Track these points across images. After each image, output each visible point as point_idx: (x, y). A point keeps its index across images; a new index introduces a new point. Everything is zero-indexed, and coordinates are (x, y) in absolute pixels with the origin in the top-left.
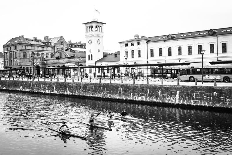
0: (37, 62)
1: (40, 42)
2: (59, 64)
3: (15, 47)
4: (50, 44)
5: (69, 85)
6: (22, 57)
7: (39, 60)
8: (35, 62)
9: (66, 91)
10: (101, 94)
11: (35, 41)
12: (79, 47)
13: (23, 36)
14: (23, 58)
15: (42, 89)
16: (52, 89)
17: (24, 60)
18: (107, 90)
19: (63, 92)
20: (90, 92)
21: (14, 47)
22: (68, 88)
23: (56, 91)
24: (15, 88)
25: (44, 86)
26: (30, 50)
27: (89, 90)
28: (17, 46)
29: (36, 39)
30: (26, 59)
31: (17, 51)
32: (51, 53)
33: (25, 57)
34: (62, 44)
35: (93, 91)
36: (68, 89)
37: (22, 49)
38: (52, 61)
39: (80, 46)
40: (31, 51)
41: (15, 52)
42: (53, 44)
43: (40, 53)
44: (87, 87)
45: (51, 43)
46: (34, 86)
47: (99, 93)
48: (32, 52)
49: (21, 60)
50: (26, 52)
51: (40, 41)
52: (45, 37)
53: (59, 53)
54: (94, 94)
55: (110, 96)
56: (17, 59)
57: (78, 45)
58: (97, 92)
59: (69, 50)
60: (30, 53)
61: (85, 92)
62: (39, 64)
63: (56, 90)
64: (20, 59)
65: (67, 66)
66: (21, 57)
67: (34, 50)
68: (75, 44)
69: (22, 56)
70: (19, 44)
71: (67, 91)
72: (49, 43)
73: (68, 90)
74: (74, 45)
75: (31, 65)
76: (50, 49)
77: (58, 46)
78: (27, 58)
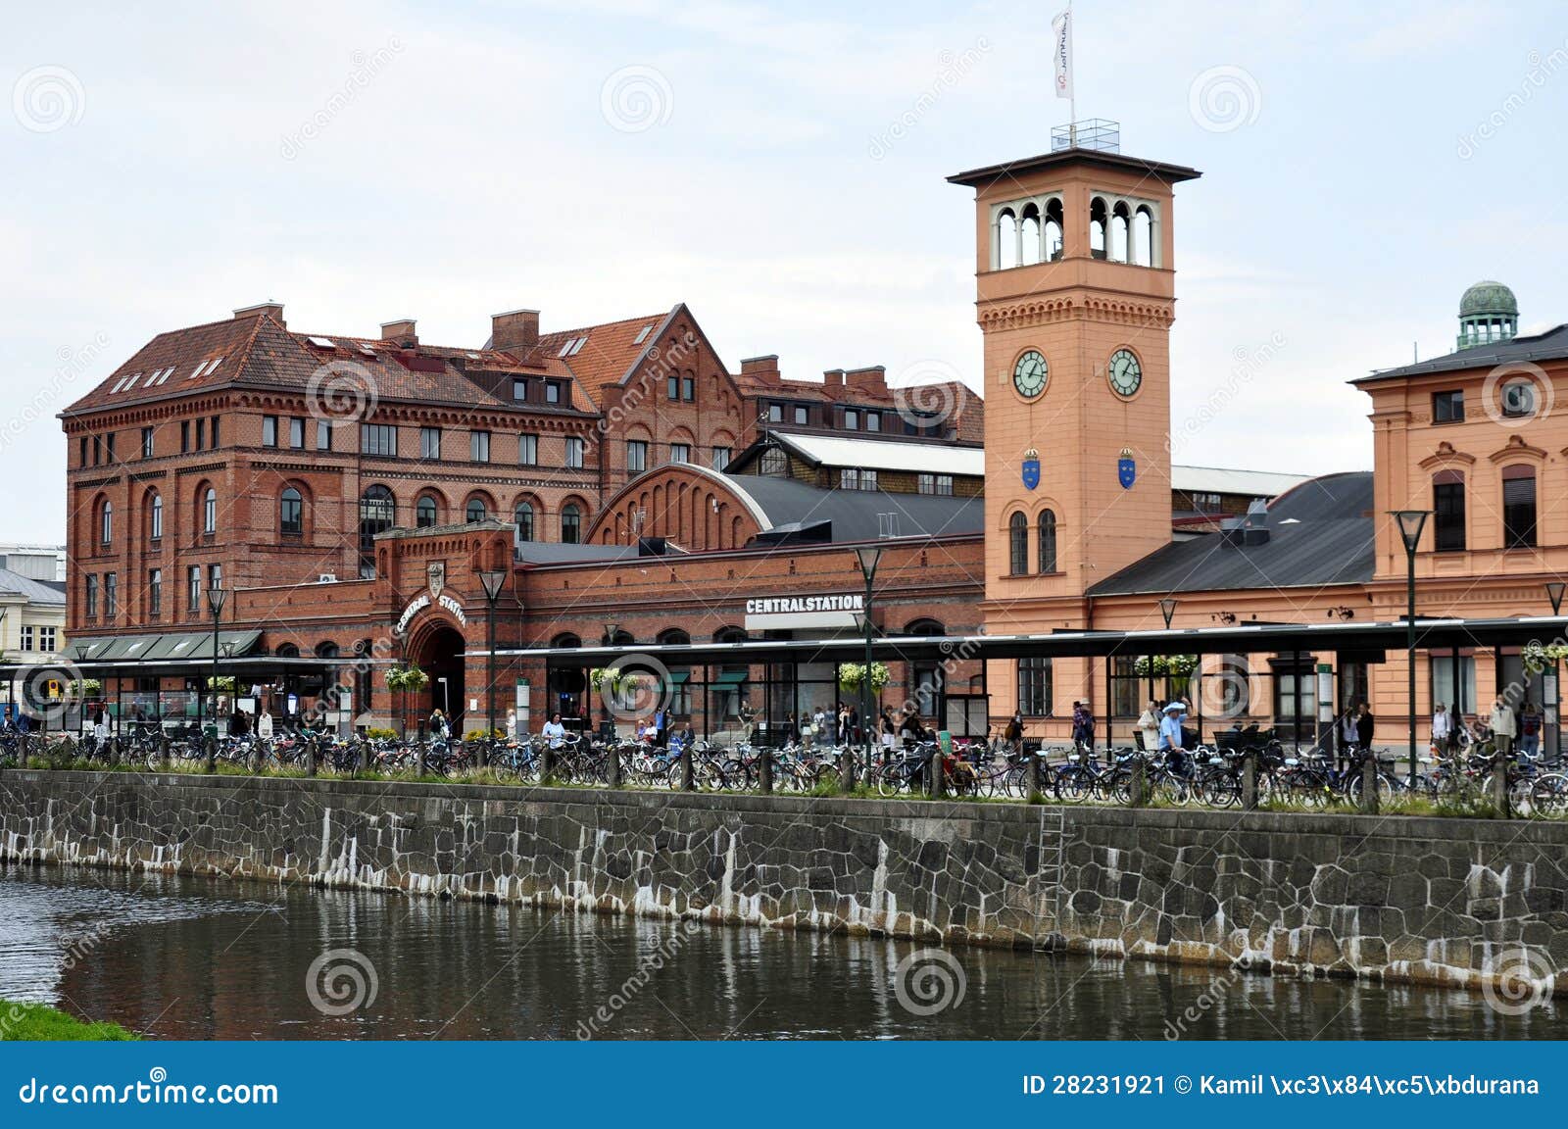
0: (436, 586)
1: (450, 368)
2: (672, 608)
3: (200, 423)
4: (552, 394)
5: (890, 837)
6: (270, 539)
7: (461, 562)
8: (408, 585)
9: (865, 902)
10: (1258, 929)
11: (404, 360)
12: (861, 423)
13: (275, 311)
14: (278, 549)
15: (586, 875)
16: (700, 878)
17: (286, 563)
18: (1333, 891)
19: (824, 902)
20: (1136, 911)
21: (185, 425)
22: (882, 867)
23: (749, 893)
24: (280, 855)
25: (609, 841)
26: (354, 463)
27: (1128, 888)
28: (215, 420)
29: (411, 342)
30: (303, 563)
31: (222, 466)
32: (565, 492)
33: (292, 532)
34: (686, 394)
35: (1175, 903)
36: (881, 874)
37: (264, 449)
38: (598, 578)
39: (873, 421)
40: (361, 472)
41: (197, 478)
42: (584, 400)
43: (455, 492)
44: (1102, 858)
45: (563, 384)
46: (503, 844)
47: (1237, 918)
48: (369, 481)
49: (257, 569)
50: (306, 476)
51: (453, 361)
52: (496, 319)
53: (661, 495)
54: (1187, 930)
55: (1373, 952)
56: (210, 559)
57: (857, 410)
58: (1220, 916)
59: (773, 461)
60: (350, 487)
61: (1085, 904)
62: (453, 606)
63: (746, 882)
64: (244, 553)
65: (771, 634)
66: (254, 537)
67: (395, 459)
68: (816, 397)
69: (272, 523)
70: (236, 396)
71: (875, 899)
72: (552, 381)
73: (891, 884)
74: (806, 405)
75: (370, 620)
76: (552, 449)
77: (644, 416)
78: (318, 541)
